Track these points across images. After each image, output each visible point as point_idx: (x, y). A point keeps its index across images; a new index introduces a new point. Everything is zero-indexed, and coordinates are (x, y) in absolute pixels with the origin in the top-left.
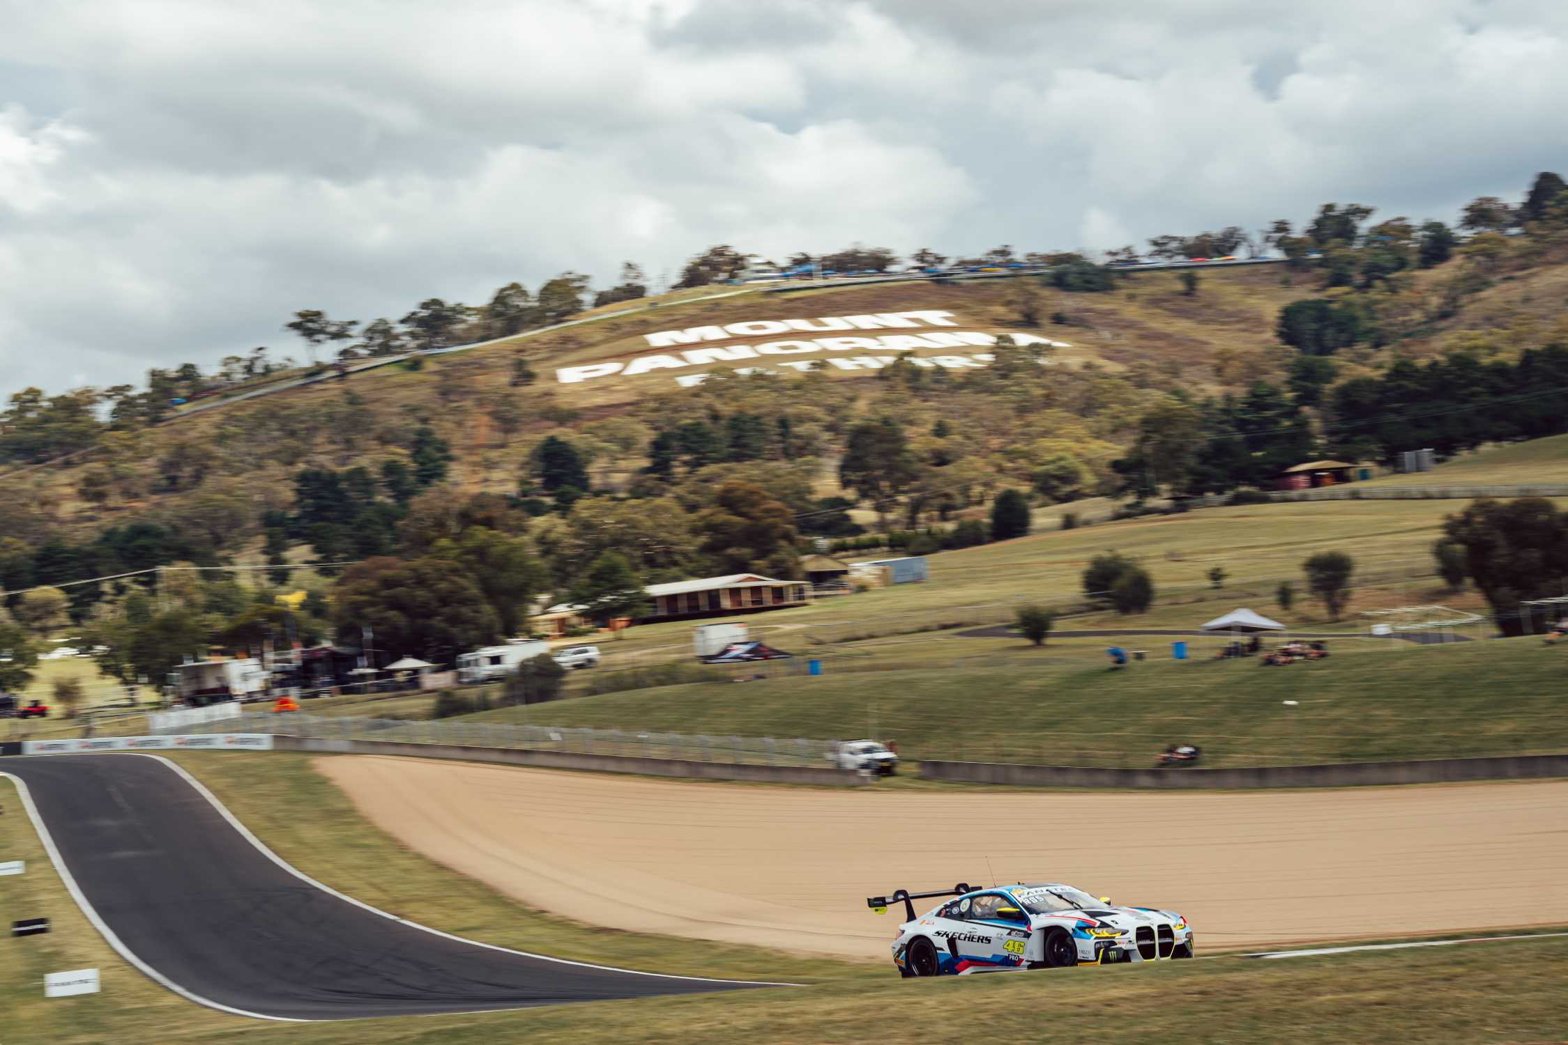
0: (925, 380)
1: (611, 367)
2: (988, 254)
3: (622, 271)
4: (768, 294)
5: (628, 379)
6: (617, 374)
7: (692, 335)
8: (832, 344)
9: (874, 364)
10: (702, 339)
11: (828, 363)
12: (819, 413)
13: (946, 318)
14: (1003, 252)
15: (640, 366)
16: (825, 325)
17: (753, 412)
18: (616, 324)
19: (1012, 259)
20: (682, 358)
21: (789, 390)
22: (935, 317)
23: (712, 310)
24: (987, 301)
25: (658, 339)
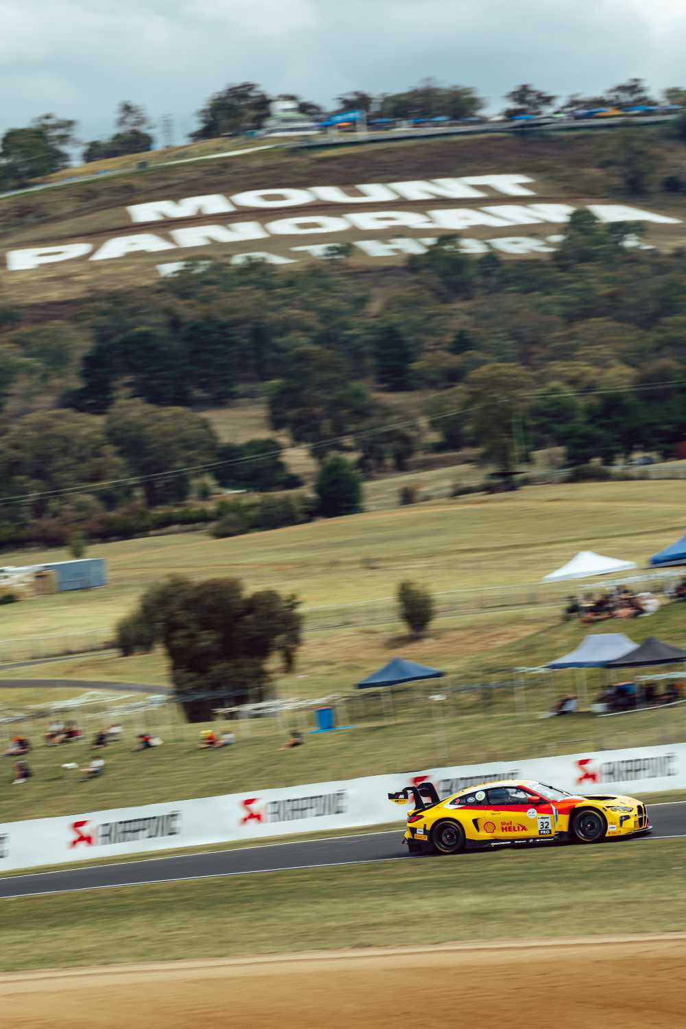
0: (471, 272)
1: (77, 250)
2: (612, 91)
3: (118, 116)
4: (294, 151)
5: (97, 266)
6: (84, 258)
7: (188, 207)
8: (366, 221)
9: (413, 247)
10: (200, 211)
11: (354, 247)
12: (311, 319)
13: (523, 185)
14: (633, 88)
15: (115, 248)
16: (363, 195)
17: (225, 319)
18: (90, 191)
19: (645, 98)
20: (170, 239)
21: (279, 287)
22: (509, 183)
23: (219, 173)
24: (581, 162)
25: (144, 212)
